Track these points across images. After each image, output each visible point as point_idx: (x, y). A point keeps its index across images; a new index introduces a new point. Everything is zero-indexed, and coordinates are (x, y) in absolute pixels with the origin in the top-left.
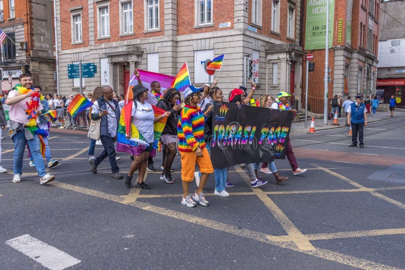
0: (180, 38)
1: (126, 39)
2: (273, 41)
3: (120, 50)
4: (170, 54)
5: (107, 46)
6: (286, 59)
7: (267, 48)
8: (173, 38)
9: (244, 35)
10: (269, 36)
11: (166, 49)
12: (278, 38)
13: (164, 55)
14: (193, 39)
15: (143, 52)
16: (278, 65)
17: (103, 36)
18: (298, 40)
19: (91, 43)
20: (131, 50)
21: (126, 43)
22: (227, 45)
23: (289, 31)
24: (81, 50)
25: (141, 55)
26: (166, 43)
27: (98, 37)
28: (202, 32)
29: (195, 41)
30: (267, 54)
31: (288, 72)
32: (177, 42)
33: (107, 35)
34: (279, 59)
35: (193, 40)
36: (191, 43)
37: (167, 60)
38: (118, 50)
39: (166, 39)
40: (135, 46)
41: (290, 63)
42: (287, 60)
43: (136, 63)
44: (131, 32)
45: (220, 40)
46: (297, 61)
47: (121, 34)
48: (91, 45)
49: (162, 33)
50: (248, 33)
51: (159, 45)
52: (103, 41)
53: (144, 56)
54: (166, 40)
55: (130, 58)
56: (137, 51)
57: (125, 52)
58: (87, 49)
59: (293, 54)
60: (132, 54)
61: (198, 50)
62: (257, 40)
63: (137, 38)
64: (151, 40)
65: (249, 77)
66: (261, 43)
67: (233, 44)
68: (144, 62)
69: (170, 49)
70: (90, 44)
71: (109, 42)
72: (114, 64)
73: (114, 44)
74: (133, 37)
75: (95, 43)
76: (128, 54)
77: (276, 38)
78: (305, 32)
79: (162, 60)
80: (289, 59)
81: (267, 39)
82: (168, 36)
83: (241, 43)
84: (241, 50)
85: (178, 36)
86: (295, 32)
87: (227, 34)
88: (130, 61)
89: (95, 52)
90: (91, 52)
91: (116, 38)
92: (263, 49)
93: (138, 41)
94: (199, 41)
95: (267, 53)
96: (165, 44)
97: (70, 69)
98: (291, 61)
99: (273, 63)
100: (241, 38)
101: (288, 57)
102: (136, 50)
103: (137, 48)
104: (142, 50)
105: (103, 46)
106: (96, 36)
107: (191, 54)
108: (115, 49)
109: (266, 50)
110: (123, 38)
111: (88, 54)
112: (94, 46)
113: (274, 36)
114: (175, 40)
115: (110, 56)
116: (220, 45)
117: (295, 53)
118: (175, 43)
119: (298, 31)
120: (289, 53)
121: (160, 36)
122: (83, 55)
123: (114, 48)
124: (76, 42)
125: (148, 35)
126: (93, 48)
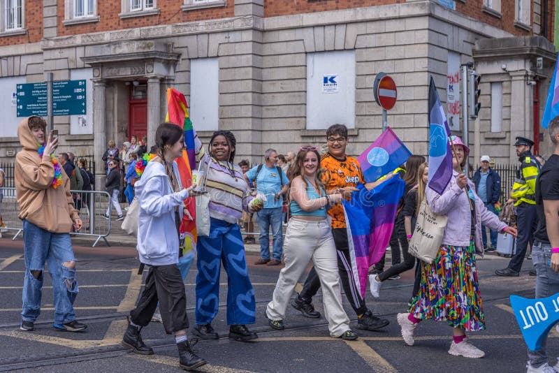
0: (270, 23)
1: (136, 25)
2: (489, 30)
3: (124, 49)
4: (248, 60)
5: (88, 41)
6: (524, 73)
7: (477, 47)
8: (256, 22)
9: (430, 16)
10: (480, 20)
11: (239, 49)
12: (499, 23)
13: (233, 61)
14: (305, 24)
15: (179, 56)
16: (502, 87)
17: (80, 18)
18: (537, 29)
19: (47, 33)
20: (152, 49)
21: (137, 32)
22: (390, 39)
23: (519, 8)
24: (21, 49)
25: (175, 63)
26: (238, 34)
27: (67, 19)
28: (326, 10)
29: (310, 30)
30: (477, 60)
31: (529, 103)
32: (264, 31)
33: (88, 14)
34: (507, 73)
35: (303, 27)
36: (299, 34)
37: (239, 74)
38: (119, 51)
39: (238, 24)
40: (159, 40)
41: (534, 83)
42: (526, 76)
43: (163, 82)
44: (151, 9)
45: (372, 27)
46: (545, 78)
47: (124, 12)
48: (48, 39)
49: (229, 10)
50: (438, 12)
51: (221, 38)
52: (78, 28)
53: (182, 65)
54: (237, 28)
55: (148, 68)
56: (167, 53)
57: (138, 54)
58: (36, 47)
59: (540, 60)
60: (154, 59)
61: (315, 52)
62: (455, 29)
63: (165, 22)
64: (202, 26)
65: (473, 113)
66: (464, 35)
67: (403, 38)
68: (180, 78)
69: (248, 48)
70: (45, 36)
71: (95, 30)
72: (108, 83)
73: (107, 36)
74: (155, 20)
75: (59, 34)
76: (145, 60)
77: (493, 25)
78: (552, 11)
79: (229, 75)
80: (530, 74)
81: (476, 26)
82: (244, 18)
83: (424, 36)
84: (424, 51)
85: (266, 19)
86: (532, 9)
87: (391, 14)
88: (149, 76)
89: (57, 54)
90: (47, 55)
91: (112, 23)
92: (467, 49)
93: (168, 30)
94: (319, 31)
95: (479, 58)
96: (234, 37)
97: (22, 94)
98: (535, 78)
99: (491, 83)
100: (425, 23)
101: (528, 69)
102: (162, 49)
103: (167, 45)
104: (178, 51)
105: (78, 39)
106: (60, 17)
107: (299, 60)
108: (113, 47)
109: (474, 52)
110: (129, 21)
111: (38, 59)
112: (57, 40)
113: (490, 19)
114: (260, 26)
115: (98, 64)
116: (372, 41)
117: (544, 59)
118: (259, 34)
119: (537, 9)
120: (531, 58)
121: (222, 17)
122: (25, 60)
123: (109, 44)
124: (8, 31)
125: (192, 15)
126: (52, 44)
